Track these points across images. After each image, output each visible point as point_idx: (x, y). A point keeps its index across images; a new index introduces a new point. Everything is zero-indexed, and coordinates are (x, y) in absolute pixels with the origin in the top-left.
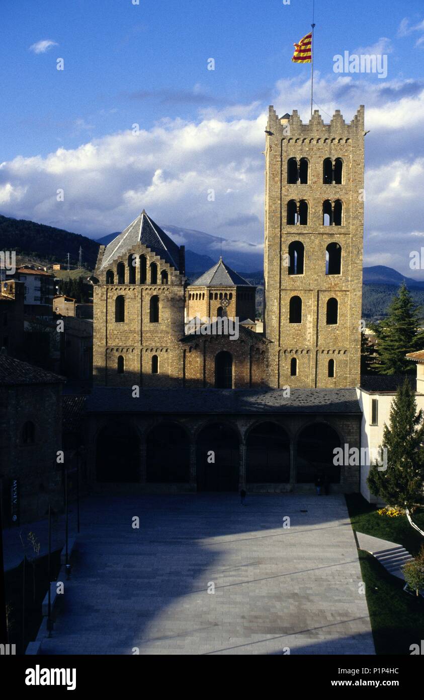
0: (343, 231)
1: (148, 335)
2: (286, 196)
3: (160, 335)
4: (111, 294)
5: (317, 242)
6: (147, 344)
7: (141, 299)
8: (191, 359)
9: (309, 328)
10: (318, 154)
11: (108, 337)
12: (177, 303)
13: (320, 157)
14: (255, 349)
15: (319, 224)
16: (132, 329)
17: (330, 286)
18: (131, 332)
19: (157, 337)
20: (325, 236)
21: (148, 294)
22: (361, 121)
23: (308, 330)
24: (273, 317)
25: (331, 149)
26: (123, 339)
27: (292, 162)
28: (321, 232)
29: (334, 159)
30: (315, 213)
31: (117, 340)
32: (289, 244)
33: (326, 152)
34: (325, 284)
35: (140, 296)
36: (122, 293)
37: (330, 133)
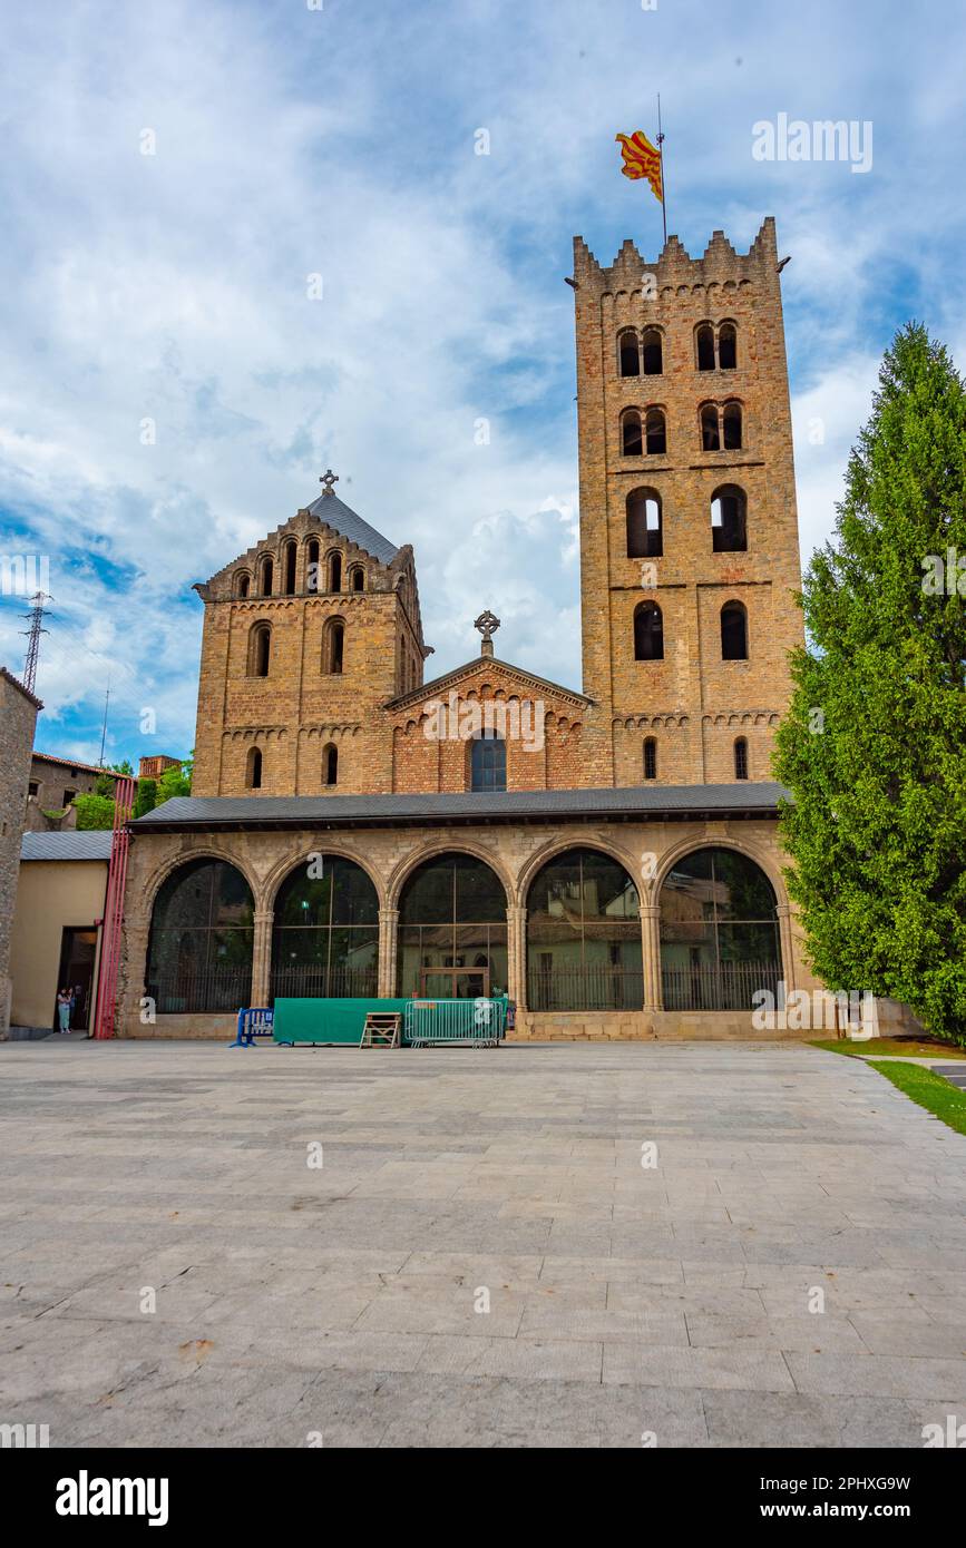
0: (746, 459)
1: (318, 699)
2: (615, 400)
3: (341, 699)
4: (241, 619)
5: (689, 484)
6: (314, 720)
7: (304, 624)
8: (410, 749)
9: (682, 669)
10: (682, 316)
11: (229, 707)
12: (381, 628)
13: (685, 321)
14: (558, 720)
15: (692, 450)
16: (282, 689)
17: (725, 574)
18: (279, 695)
19: (337, 703)
20: (707, 472)
21: (319, 613)
22: (770, 245)
23: (681, 673)
24: (598, 648)
25: (708, 305)
26: (262, 710)
27: (627, 335)
28: (697, 464)
29: (717, 321)
30: (681, 428)
31: (248, 714)
32: (626, 494)
33: (700, 310)
34: (713, 571)
35: (301, 619)
36: (264, 614)
37: (704, 273)
